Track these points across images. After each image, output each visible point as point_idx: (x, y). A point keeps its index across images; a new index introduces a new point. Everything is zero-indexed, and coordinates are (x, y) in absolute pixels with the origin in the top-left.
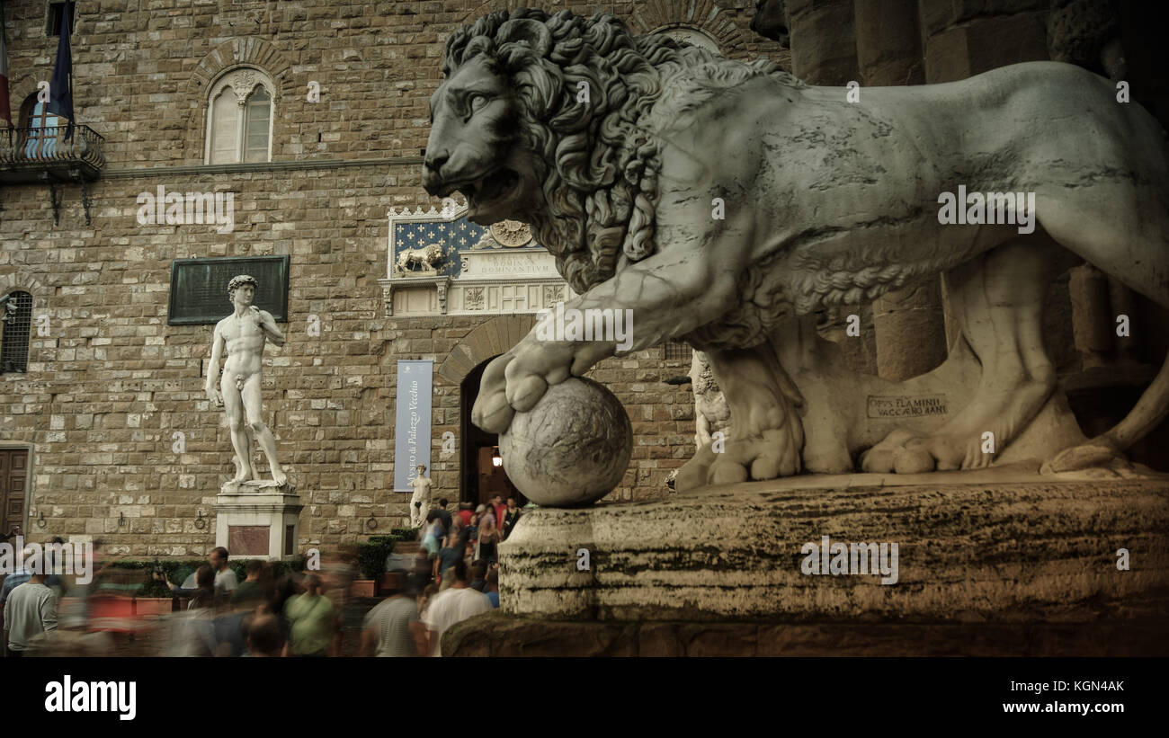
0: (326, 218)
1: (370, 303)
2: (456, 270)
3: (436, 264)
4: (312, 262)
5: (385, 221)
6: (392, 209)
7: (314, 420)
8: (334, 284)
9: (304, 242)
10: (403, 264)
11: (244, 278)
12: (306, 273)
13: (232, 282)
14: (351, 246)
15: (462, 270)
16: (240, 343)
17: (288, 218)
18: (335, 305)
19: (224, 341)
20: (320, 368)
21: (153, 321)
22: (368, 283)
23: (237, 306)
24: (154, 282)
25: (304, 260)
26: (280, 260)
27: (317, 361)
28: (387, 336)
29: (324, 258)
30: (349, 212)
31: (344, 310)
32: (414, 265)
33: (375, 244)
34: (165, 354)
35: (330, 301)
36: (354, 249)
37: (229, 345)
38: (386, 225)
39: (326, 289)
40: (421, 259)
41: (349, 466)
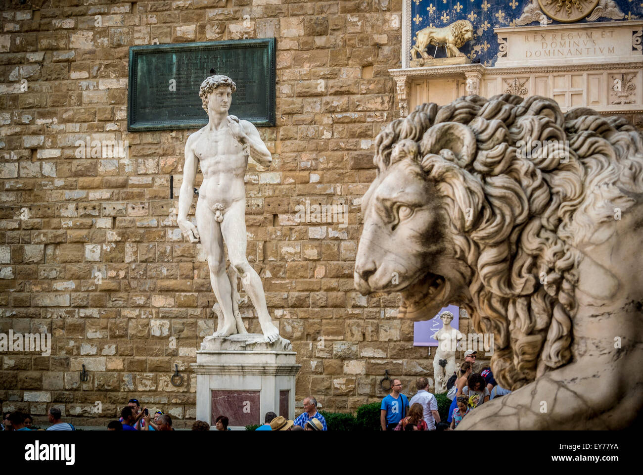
1: (379, 100)
2: (492, 54)
3: (465, 48)
4: (305, 47)
7: (312, 253)
8: (333, 76)
9: (294, 20)
10: (421, 48)
11: (218, 78)
12: (298, 61)
13: (204, 84)
14: (354, 24)
15: (499, 55)
16: (217, 163)
18: (335, 104)
19: (198, 160)
20: (318, 186)
21: (110, 126)
22: (377, 74)
23: (211, 114)
24: (108, 77)
25: (294, 45)
26: (263, 45)
27: (315, 178)
29: (320, 41)
31: (346, 111)
32: (436, 50)
33: (386, 21)
34: (127, 169)
35: (328, 99)
36: (358, 29)
37: (204, 166)
39: (323, 82)
40: (444, 42)
41: (357, 311)
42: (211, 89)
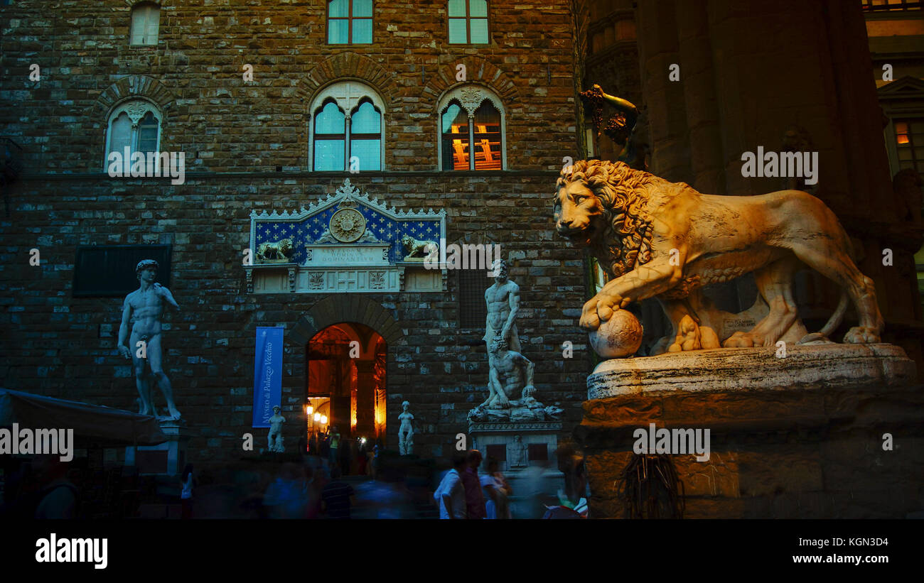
0: (201, 217)
1: (235, 282)
2: (303, 258)
3: (288, 253)
4: (189, 250)
5: (247, 220)
6: (254, 211)
7: (189, 372)
8: (208, 267)
9: (184, 235)
10: (262, 253)
11: (149, 261)
12: (185, 258)
13: (140, 264)
14: (221, 238)
15: (307, 259)
16: (145, 311)
17: (170, 217)
18: (208, 284)
19: (132, 309)
20: (195, 332)
21: (60, 293)
22: (234, 267)
23: (143, 283)
24: (62, 264)
25: (183, 248)
26: (164, 247)
27: (192, 327)
28: (248, 308)
29: (199, 247)
30: (220, 213)
31: (214, 288)
32: (271, 254)
33: (240, 238)
34: (70, 320)
35: (203, 280)
36: (223, 241)
37: (137, 312)
38: (249, 223)
39: (200, 271)
40: (276, 250)
41: (216, 408)
42: (146, 267)
